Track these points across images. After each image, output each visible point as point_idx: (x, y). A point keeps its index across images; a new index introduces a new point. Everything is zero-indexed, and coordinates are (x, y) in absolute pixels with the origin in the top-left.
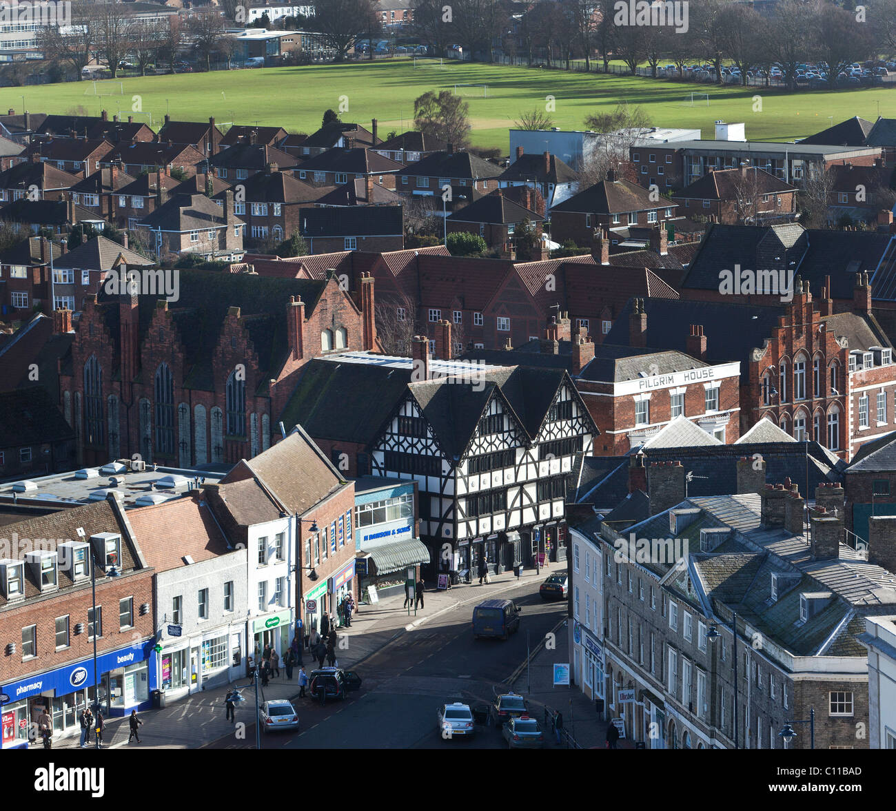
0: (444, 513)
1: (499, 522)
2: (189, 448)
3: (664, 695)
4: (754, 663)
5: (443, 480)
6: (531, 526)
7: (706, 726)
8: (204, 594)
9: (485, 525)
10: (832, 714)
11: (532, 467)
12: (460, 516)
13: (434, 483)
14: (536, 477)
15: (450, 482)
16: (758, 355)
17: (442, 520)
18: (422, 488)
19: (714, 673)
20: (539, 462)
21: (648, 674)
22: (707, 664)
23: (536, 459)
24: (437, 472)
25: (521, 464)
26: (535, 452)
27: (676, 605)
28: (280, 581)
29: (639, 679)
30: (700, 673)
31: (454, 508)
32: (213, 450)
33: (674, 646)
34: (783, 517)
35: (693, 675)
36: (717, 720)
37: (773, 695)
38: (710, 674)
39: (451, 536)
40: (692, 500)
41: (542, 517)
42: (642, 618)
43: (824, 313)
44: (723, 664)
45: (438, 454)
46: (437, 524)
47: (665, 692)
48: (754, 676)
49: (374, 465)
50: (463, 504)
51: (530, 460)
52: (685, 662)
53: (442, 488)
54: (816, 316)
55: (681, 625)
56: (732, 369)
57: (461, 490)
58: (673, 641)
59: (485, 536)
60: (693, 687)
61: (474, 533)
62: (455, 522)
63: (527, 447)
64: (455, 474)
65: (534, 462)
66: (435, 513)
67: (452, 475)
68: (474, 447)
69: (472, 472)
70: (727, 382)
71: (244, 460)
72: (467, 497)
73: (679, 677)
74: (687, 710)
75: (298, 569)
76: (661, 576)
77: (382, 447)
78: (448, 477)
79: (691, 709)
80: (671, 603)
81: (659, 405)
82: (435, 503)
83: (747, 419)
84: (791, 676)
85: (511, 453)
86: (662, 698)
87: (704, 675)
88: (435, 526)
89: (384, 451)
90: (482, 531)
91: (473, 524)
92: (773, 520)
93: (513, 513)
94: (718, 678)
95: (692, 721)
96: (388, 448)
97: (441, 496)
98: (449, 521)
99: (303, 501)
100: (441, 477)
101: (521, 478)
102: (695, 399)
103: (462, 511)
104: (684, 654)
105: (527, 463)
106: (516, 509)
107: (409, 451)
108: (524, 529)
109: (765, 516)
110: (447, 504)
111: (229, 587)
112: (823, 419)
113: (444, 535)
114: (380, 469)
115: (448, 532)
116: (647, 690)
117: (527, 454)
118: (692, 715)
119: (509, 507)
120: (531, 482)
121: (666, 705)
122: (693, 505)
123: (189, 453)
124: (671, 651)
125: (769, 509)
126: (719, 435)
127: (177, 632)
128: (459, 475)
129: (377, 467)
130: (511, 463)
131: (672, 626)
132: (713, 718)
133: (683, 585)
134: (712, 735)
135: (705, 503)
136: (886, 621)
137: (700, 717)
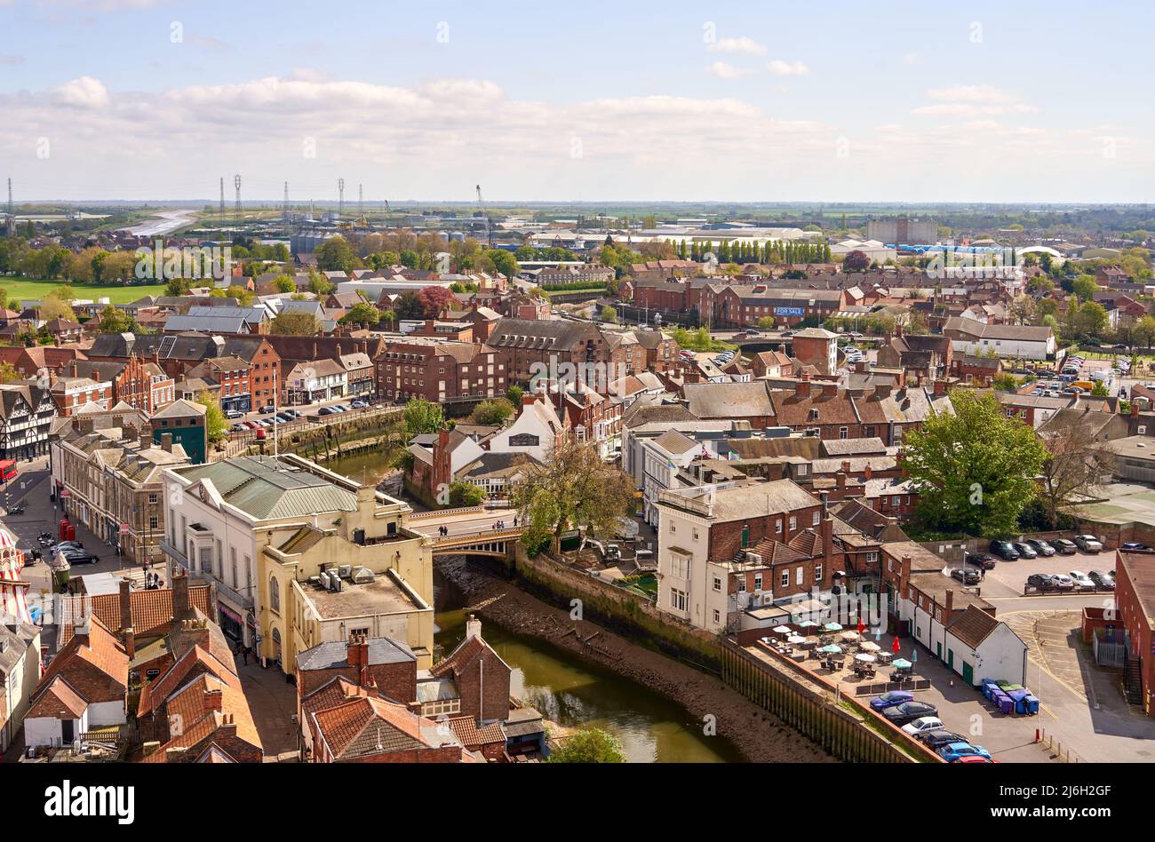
6: (35, 443)
7: (104, 511)
9: (17, 443)
10: (150, 503)
11: (35, 422)
12: (7, 441)
14: (36, 425)
15: (4, 428)
16: (118, 379)
19: (106, 492)
20: (38, 420)
21: (81, 493)
22: (104, 489)
23: (36, 419)
25: (30, 421)
26: (36, 416)
27: (91, 469)
29: (78, 495)
30: (101, 492)
31: (6, 437)
34: (130, 435)
35: (99, 493)
39: (4, 448)
40: (96, 431)
41: (39, 440)
42: (79, 473)
43: (142, 364)
47: (88, 499)
50: (8, 436)
51: (34, 419)
52: (96, 488)
54: (139, 365)
55: (93, 475)
56: (109, 384)
57: (9, 431)
58: (91, 481)
59: (18, 447)
60: (99, 497)
61: (13, 446)
62: (6, 443)
63: (33, 414)
68: (13, 415)
69: (12, 424)
70: (107, 389)
72: (10, 433)
73: (93, 494)
76: (86, 458)
78: (3, 426)
79: (98, 505)
81: (82, 398)
83: (115, 402)
84: (136, 491)
85: (27, 417)
86: (87, 501)
87: (103, 493)
90: (16, 445)
91: (13, 443)
92: (126, 436)
93: (28, 439)
94: (108, 493)
95: (99, 509)
98: (4, 442)
101: (31, 426)
102: (96, 395)
103: (8, 439)
104: (95, 485)
105: (33, 421)
106: (30, 437)
108: (33, 444)
109: (123, 435)
110: (3, 436)
112: (143, 400)
115: (3, 446)
116: (81, 499)
117: (33, 417)
118: (99, 507)
119: (26, 436)
120: (35, 427)
121: (89, 504)
122: (96, 433)
124: (90, 485)
125: (125, 432)
126: (105, 407)
128: (7, 426)
130: (27, 420)
131: (90, 476)
132: (107, 507)
133: (94, 461)
134: (106, 513)
135: (100, 432)
136: (169, 470)
137: (102, 507)
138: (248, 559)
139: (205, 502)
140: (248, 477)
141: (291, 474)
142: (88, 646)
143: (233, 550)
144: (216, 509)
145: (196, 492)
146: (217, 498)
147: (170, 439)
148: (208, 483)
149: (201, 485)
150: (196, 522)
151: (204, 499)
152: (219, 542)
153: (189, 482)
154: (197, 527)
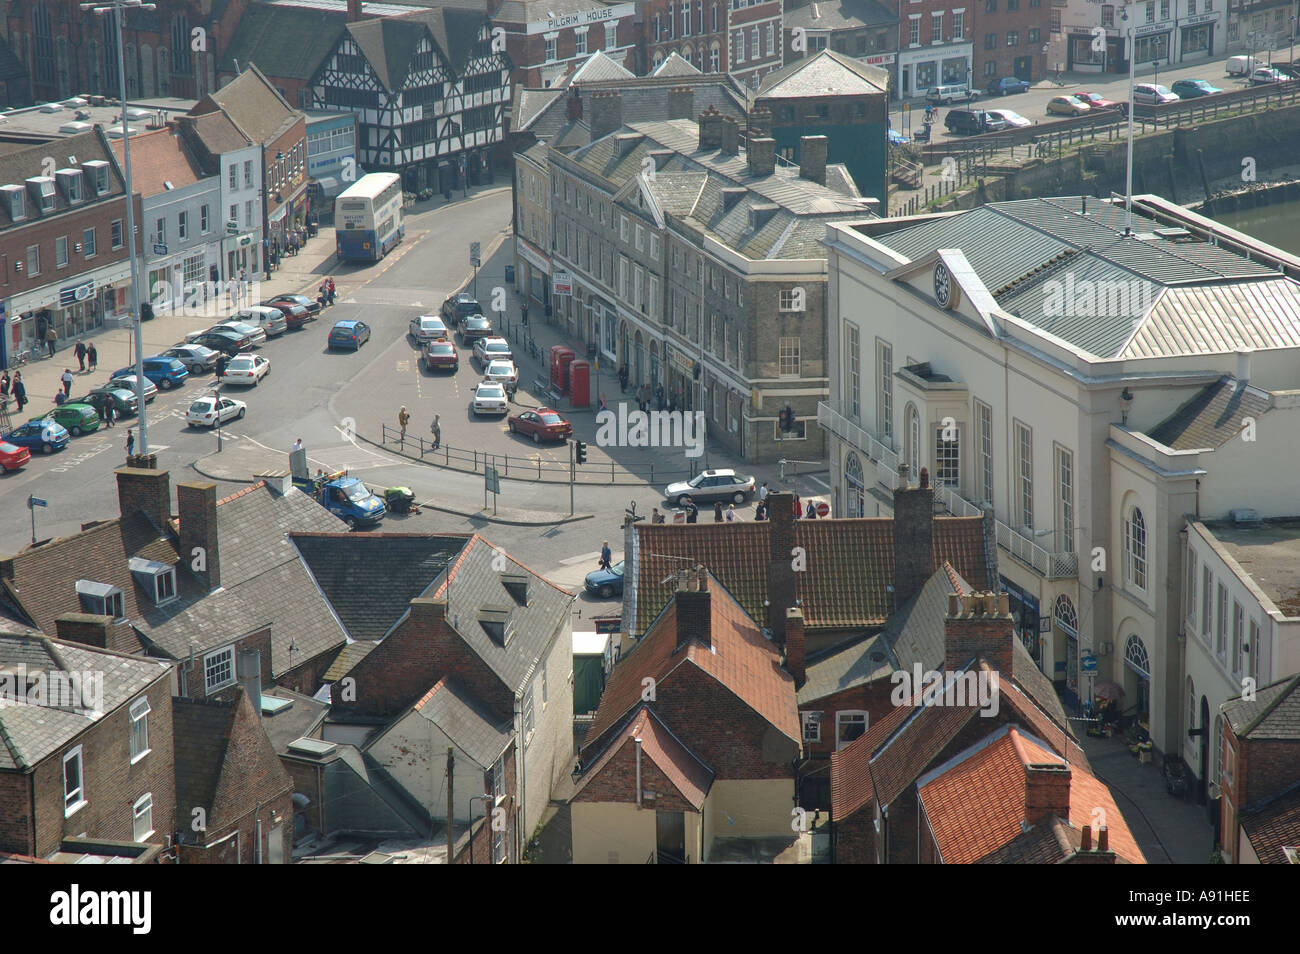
0: (381, 141)
1: (430, 150)
2: (137, 85)
3: (616, 299)
4: (708, 268)
5: (380, 112)
6: (457, 153)
7: (660, 325)
8: (182, 217)
9: (418, 153)
10: (782, 310)
11: (458, 100)
12: (396, 145)
13: (372, 116)
14: (461, 109)
15: (387, 114)
17: (380, 149)
18: (362, 120)
19: (666, 278)
20: (464, 95)
21: (598, 281)
22: (660, 270)
23: (461, 92)
24: (374, 105)
25: (448, 97)
26: (460, 86)
27: (627, 219)
28: (249, 204)
29: (589, 286)
30: (653, 278)
31: (392, 137)
32: (160, 87)
33: (625, 255)
34: (720, 139)
35: (646, 280)
36: (669, 319)
37: (727, 296)
38: (662, 279)
39: (388, 163)
40: (631, 126)
41: (467, 146)
42: (591, 232)
44: (675, 270)
45: (375, 88)
46: (375, 153)
47: (616, 296)
48: (708, 279)
49: (315, 98)
50: (398, 133)
51: (456, 93)
52: (638, 269)
53: (379, 120)
55: (632, 237)
56: (628, 9)
57: (397, 121)
58: (625, 251)
59: (418, 162)
60: (645, 291)
61: (409, 160)
62: (392, 150)
63: (454, 82)
64: (392, 107)
65: (459, 95)
66: (373, 142)
67: (389, 107)
68: (407, 82)
69: (406, 104)
70: (623, 21)
71: (209, 94)
72: (403, 127)
73: (630, 283)
74: (641, 312)
75: (264, 193)
76: (613, 193)
77: (322, 83)
78: (385, 109)
79: (643, 311)
80: (622, 217)
81: (569, 43)
82: (373, 134)
83: (641, 54)
84: (747, 278)
85: (439, 87)
86: (613, 302)
87: (657, 280)
88: (373, 154)
89: (325, 86)
90: (415, 158)
91: (407, 152)
92: (710, 141)
93: (442, 142)
94: (670, 282)
95: (644, 320)
96: (328, 83)
97: (379, 127)
98: (386, 150)
99: (263, 132)
100: (378, 109)
101: (450, 110)
102: (598, 38)
103: (398, 141)
104: (636, 262)
105: (454, 96)
106: (444, 138)
107: (361, 87)
108: (450, 155)
109: (703, 139)
110: (384, 134)
111: (204, 210)
112: (709, 52)
113: (382, 162)
114: (321, 103)
115: (385, 160)
116: (597, 295)
117: (453, 87)
118: (645, 315)
119: (438, 136)
120: (457, 113)
121: (618, 308)
122: (632, 130)
123: (137, 90)
124: (623, 260)
125: (707, 132)
127: (163, 250)
128: (395, 107)
129: (318, 101)
130: (440, 96)
131: (623, 238)
132: (667, 318)
133: (635, 201)
134: (665, 332)
135: (643, 128)
136: (844, 226)
137: (652, 317)
138: (1064, 459)
139: (951, 310)
140: (1060, 249)
141: (1170, 246)
142: (708, 644)
143: (1025, 435)
144: (985, 331)
145: (925, 283)
146: (984, 303)
147: (824, 152)
148: (956, 261)
149: (940, 266)
150: (922, 360)
151: (949, 300)
152: (986, 413)
153: (904, 260)
154: (924, 372)
